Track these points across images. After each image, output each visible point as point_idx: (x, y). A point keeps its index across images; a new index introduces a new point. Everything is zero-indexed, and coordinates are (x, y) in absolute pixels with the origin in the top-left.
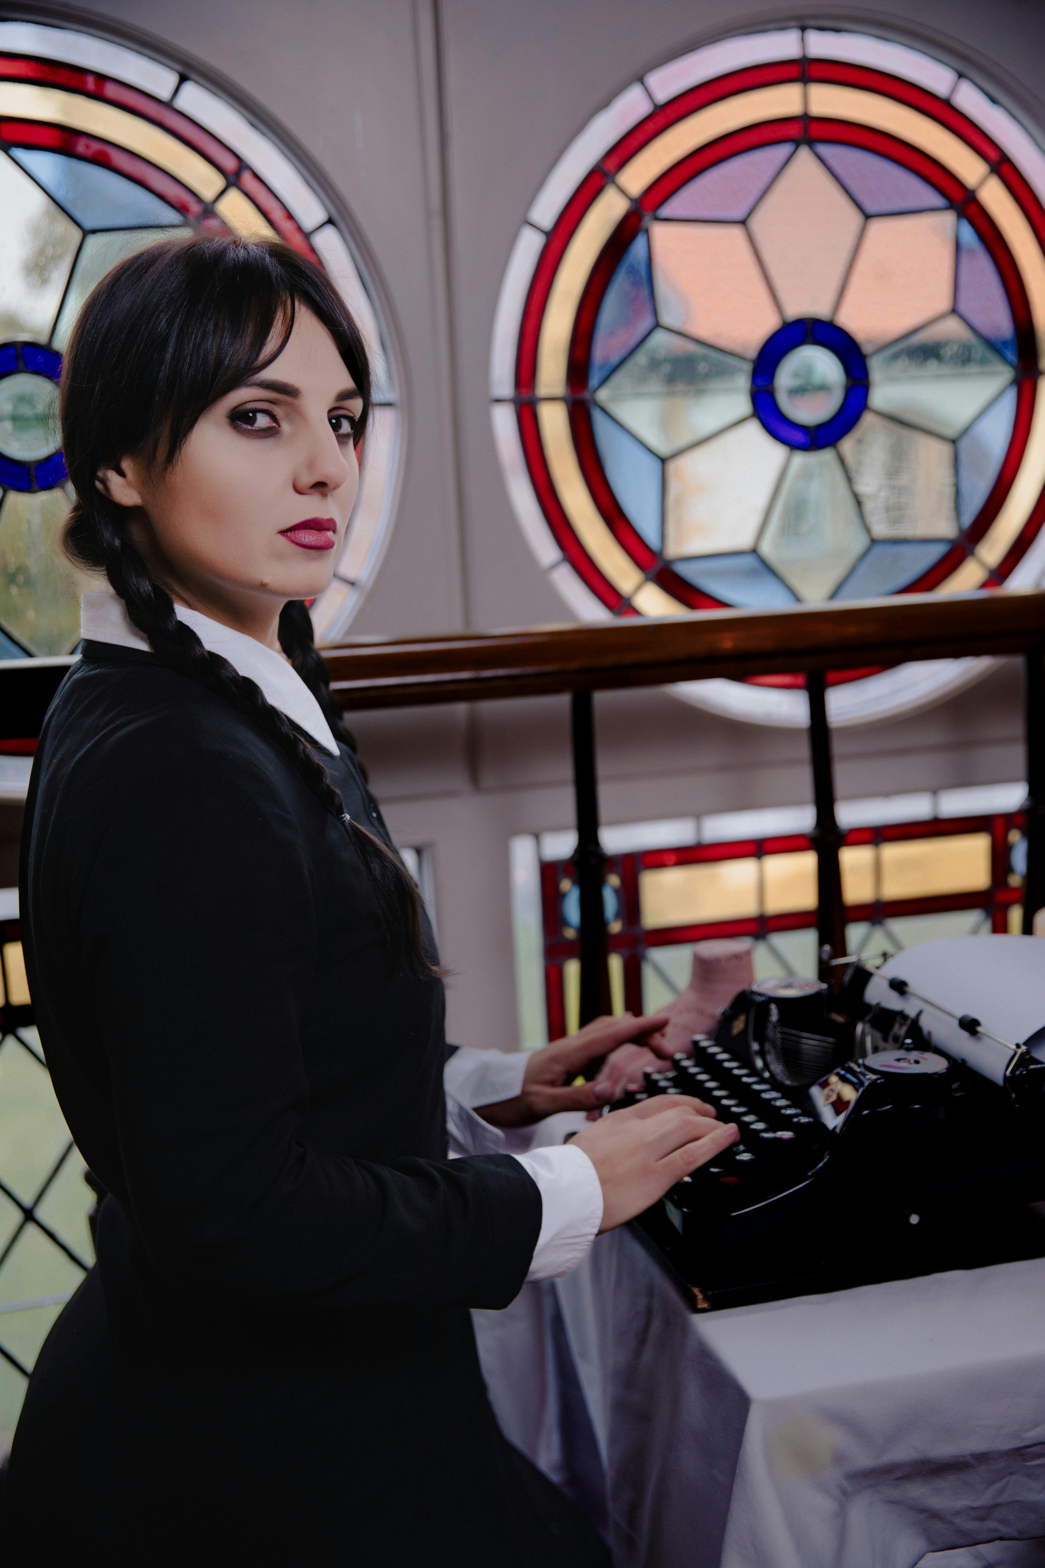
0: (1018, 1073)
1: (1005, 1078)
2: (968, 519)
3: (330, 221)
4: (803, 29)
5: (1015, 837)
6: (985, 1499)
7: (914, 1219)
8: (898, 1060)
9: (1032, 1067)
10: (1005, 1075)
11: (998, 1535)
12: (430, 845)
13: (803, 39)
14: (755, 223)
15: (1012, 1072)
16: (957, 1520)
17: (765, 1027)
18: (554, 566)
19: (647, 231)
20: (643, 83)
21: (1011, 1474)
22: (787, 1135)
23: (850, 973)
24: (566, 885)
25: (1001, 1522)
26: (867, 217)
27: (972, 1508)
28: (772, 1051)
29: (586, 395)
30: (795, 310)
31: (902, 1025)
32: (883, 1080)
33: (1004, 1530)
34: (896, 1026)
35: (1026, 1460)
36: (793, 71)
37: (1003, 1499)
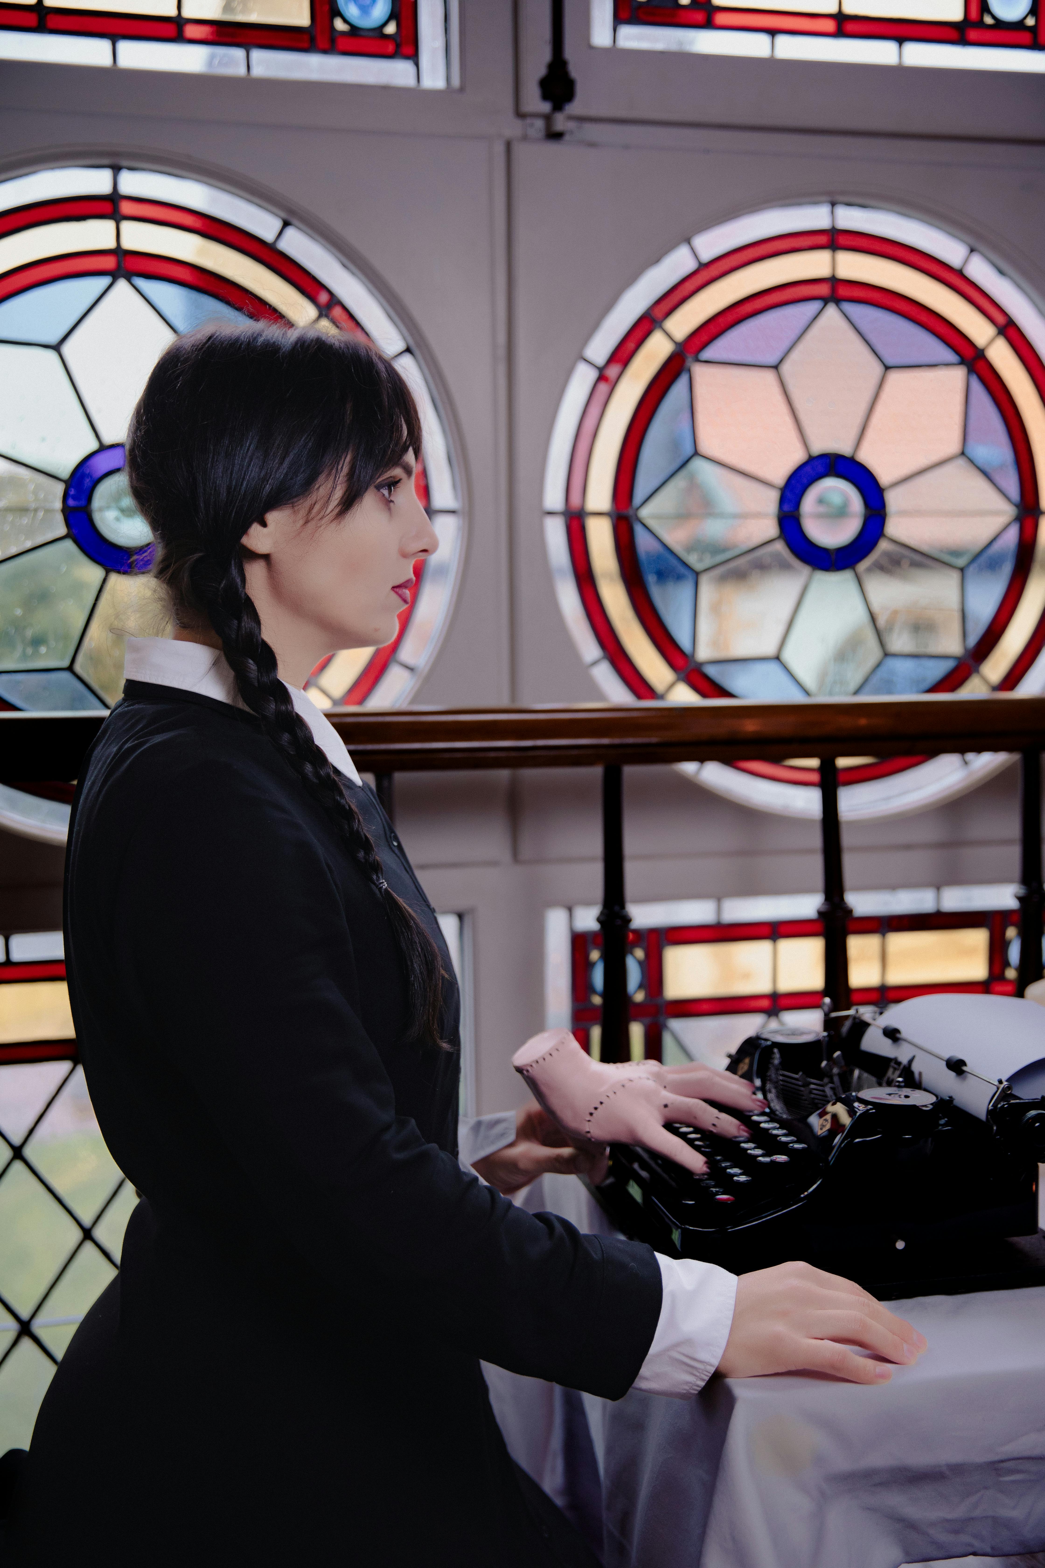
0: (999, 1106)
1: (989, 1112)
2: (972, 640)
3: (408, 350)
4: (833, 204)
5: (1011, 932)
6: (959, 1512)
7: (900, 1245)
8: (890, 1094)
9: (1012, 1101)
10: (988, 1108)
11: (971, 1550)
12: (472, 911)
13: (832, 212)
14: (786, 368)
15: (995, 1105)
16: (931, 1531)
17: (768, 1069)
18: (595, 663)
19: (689, 371)
20: (689, 243)
21: (986, 1488)
22: (782, 1158)
23: (847, 1024)
24: (595, 955)
25: (975, 1536)
26: (887, 368)
27: (947, 1521)
28: (773, 1090)
29: (630, 512)
30: (819, 447)
31: (895, 1069)
32: (874, 1111)
33: (978, 1545)
34: (891, 1071)
35: (1000, 1475)
36: (823, 239)
37: (977, 1513)
